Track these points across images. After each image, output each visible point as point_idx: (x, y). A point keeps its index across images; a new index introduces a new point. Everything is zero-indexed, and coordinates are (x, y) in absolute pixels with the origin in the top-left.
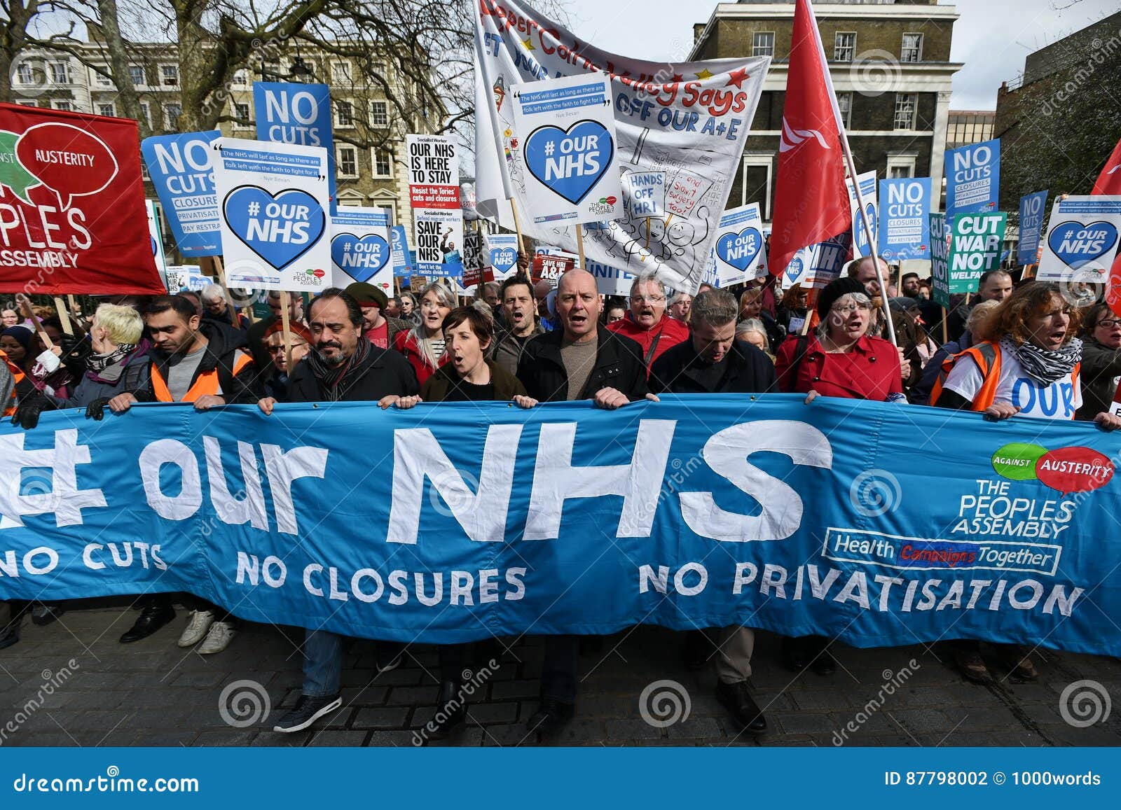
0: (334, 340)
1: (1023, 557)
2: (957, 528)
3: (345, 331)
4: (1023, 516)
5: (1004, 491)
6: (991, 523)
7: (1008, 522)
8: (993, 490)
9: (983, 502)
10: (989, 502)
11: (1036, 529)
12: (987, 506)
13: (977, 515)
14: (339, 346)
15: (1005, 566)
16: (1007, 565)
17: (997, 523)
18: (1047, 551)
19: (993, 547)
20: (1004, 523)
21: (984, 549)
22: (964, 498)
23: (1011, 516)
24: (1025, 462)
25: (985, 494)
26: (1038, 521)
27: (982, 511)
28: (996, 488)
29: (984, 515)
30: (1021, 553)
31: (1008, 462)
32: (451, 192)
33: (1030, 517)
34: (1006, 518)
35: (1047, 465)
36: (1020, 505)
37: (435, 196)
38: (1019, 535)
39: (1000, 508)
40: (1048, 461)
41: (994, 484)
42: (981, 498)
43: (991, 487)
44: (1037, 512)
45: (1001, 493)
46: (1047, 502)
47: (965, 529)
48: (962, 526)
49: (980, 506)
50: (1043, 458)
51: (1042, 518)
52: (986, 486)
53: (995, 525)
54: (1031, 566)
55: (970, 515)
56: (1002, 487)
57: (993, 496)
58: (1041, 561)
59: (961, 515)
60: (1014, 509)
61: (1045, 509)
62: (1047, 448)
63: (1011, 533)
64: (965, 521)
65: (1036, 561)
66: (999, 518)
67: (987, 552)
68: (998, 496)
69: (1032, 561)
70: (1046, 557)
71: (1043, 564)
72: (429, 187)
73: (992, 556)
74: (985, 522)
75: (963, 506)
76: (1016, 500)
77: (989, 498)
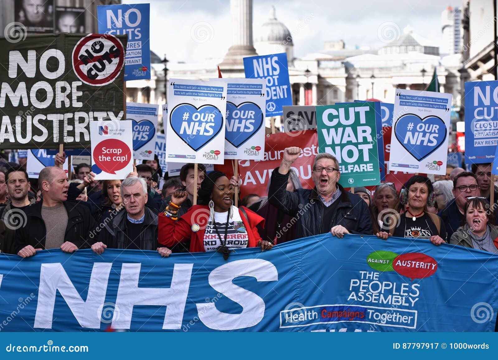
1: (396, 317)
2: (350, 297)
4: (390, 292)
5: (376, 277)
6: (372, 296)
7: (382, 295)
8: (369, 277)
9: (364, 283)
10: (368, 284)
11: (400, 300)
12: (367, 285)
13: (361, 290)
15: (386, 323)
16: (387, 322)
17: (375, 296)
18: (409, 314)
19: (377, 310)
20: (379, 296)
21: (371, 311)
22: (352, 281)
23: (383, 292)
24: (386, 261)
25: (365, 278)
26: (400, 295)
27: (364, 288)
28: (371, 275)
29: (365, 291)
30: (394, 315)
31: (376, 261)
33: (394, 293)
34: (380, 293)
35: (399, 263)
36: (387, 285)
38: (390, 303)
39: (375, 287)
40: (399, 261)
41: (370, 274)
42: (362, 281)
43: (368, 275)
44: (398, 290)
45: (374, 279)
46: (403, 284)
47: (355, 297)
48: (353, 296)
49: (362, 285)
50: (396, 260)
51: (402, 293)
52: (365, 274)
53: (374, 297)
54: (403, 324)
55: (356, 290)
56: (375, 275)
57: (370, 281)
58: (408, 320)
59: (351, 289)
60: (384, 288)
61: (403, 289)
62: (397, 253)
63: (385, 302)
64: (353, 293)
65: (405, 320)
66: (376, 293)
67: (373, 313)
68: (373, 280)
69: (403, 319)
70: (410, 318)
71: (409, 322)
73: (377, 316)
74: (367, 295)
75: (352, 285)
76: (384, 283)
77: (367, 281)
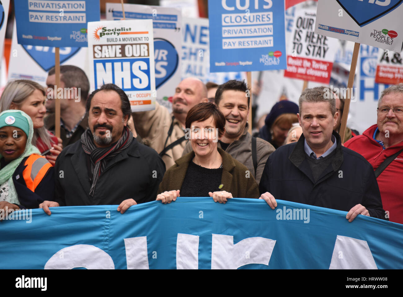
0: (108, 124)
3: (117, 117)
14: (110, 128)
32: (324, 67)
37: (307, 68)
72: (303, 59)
